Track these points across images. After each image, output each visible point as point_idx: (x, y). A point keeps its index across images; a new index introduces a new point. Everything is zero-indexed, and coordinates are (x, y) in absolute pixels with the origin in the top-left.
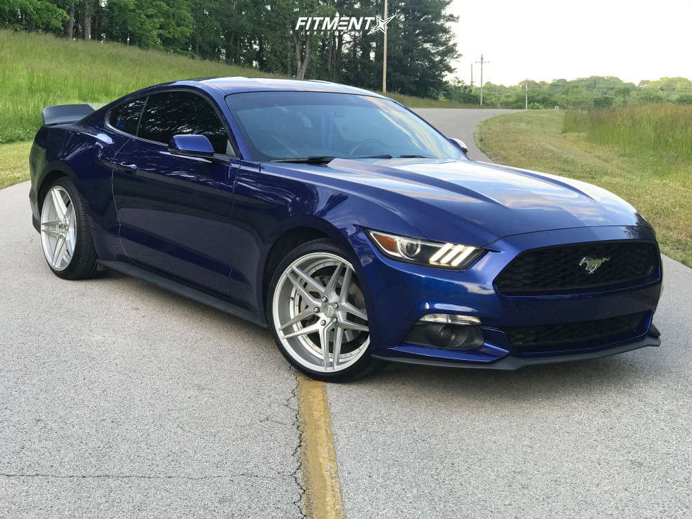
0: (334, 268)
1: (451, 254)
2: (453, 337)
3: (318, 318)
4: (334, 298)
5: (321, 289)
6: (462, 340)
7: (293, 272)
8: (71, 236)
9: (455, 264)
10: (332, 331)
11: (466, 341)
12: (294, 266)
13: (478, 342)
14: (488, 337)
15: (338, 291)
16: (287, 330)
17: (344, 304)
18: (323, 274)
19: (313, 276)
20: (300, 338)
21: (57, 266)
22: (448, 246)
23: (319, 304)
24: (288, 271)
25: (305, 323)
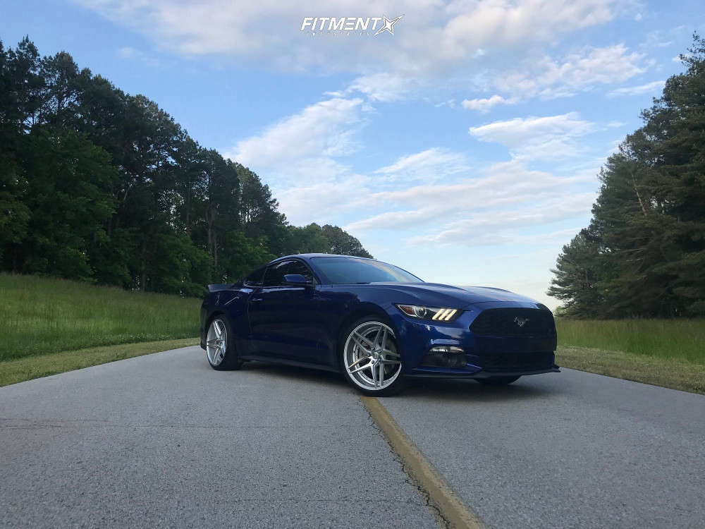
0: (376, 332)
1: (445, 314)
2: (449, 361)
3: (370, 360)
4: (378, 348)
5: (371, 343)
6: (455, 361)
7: (355, 334)
8: (223, 346)
9: (447, 319)
10: (377, 368)
11: (457, 363)
12: (355, 331)
13: (464, 363)
14: (469, 360)
15: (380, 344)
16: (352, 369)
17: (384, 350)
18: (371, 336)
19: (366, 337)
20: (359, 373)
21: (215, 364)
22: (442, 310)
23: (370, 352)
24: (352, 334)
25: (361, 364)
